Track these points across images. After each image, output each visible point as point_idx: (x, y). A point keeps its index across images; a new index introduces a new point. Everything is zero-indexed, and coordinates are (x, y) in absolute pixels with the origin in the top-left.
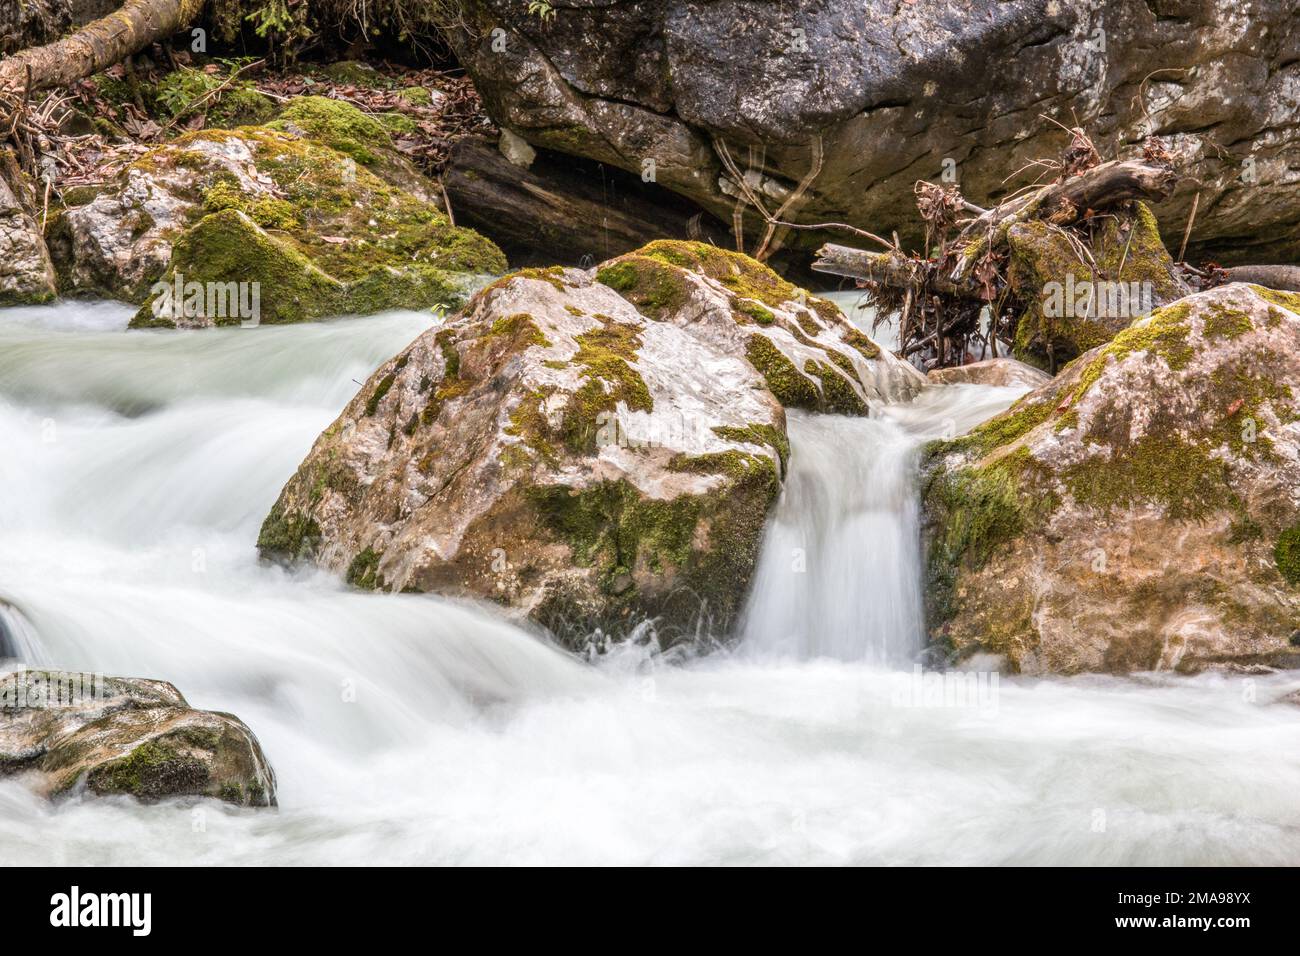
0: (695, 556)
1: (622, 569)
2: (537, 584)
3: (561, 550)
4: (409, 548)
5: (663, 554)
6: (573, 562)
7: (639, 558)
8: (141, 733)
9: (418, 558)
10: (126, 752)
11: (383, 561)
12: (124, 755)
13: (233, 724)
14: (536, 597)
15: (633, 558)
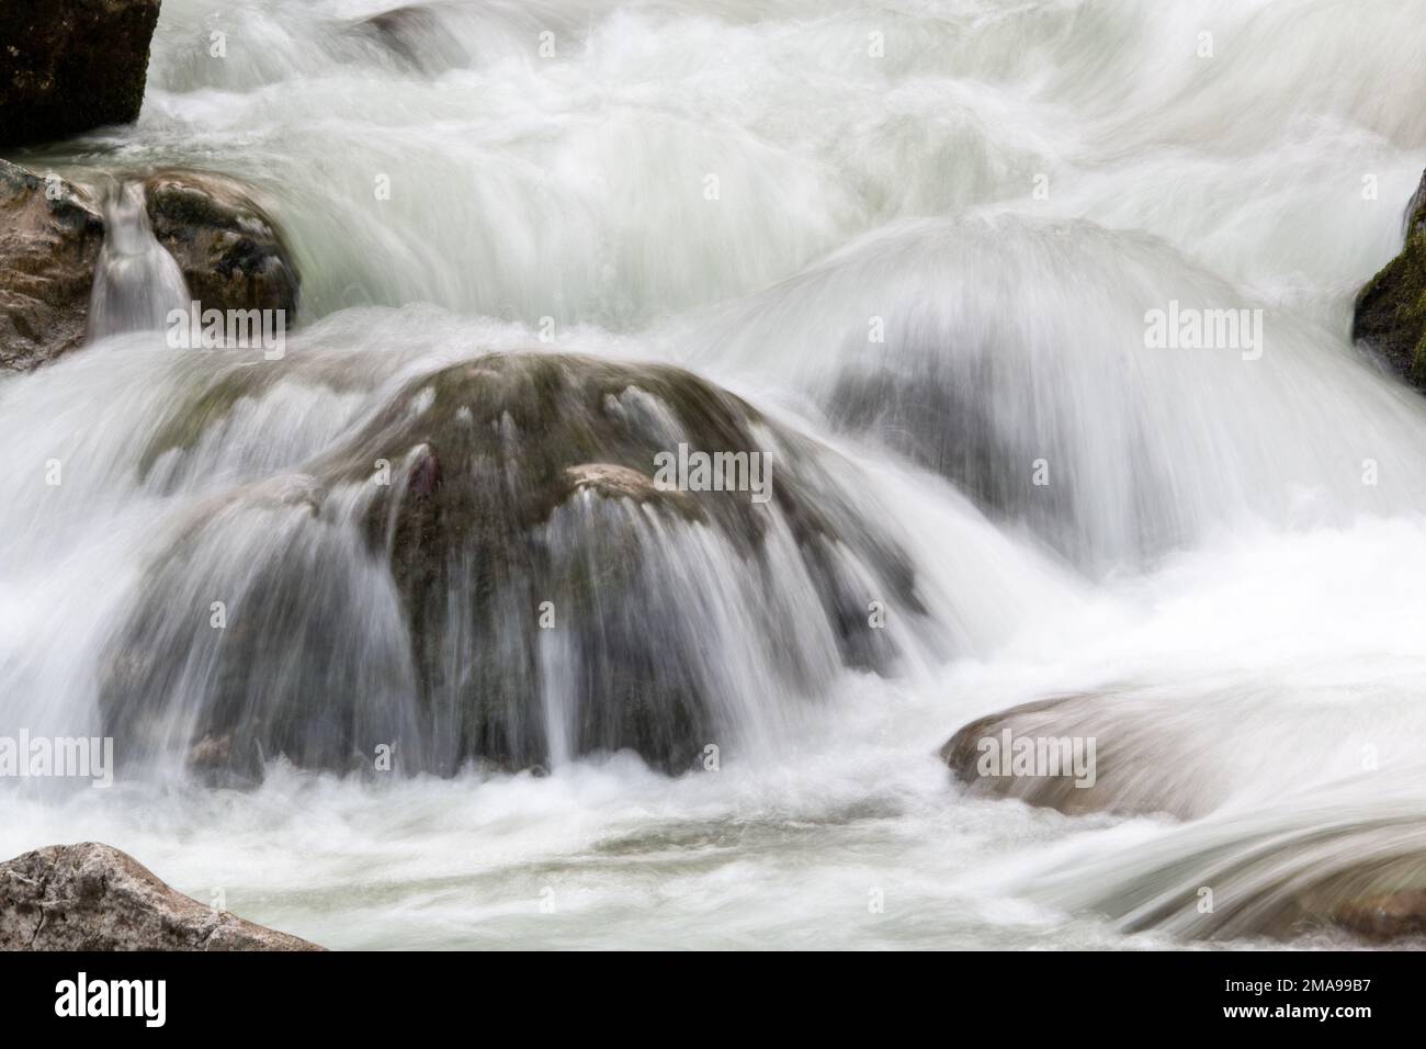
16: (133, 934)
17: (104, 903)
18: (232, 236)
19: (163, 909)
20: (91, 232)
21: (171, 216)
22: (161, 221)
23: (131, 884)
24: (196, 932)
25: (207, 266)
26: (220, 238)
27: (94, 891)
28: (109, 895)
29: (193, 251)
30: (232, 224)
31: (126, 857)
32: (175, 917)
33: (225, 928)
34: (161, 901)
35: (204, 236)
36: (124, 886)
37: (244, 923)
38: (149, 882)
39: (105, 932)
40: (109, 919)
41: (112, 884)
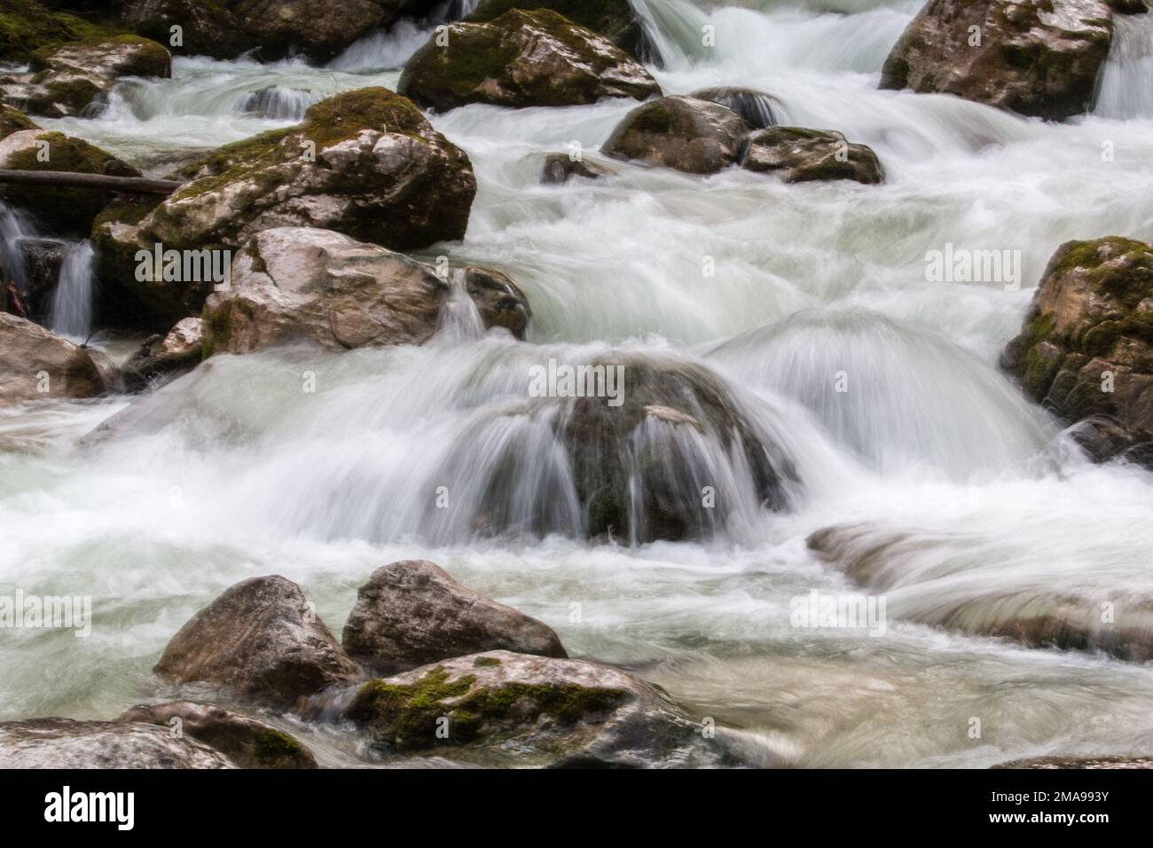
0: (1073, 75)
1: (1040, 82)
2: (1003, 89)
3: (1013, 74)
4: (947, 73)
5: (1058, 75)
6: (1019, 79)
7: (1048, 77)
8: (826, 153)
9: (951, 78)
10: (819, 162)
11: (935, 78)
12: (818, 163)
13: (866, 149)
14: (1002, 95)
15: (1045, 77)
16: (439, 601)
17: (427, 587)
18: (502, 294)
19: (453, 592)
20: (440, 289)
21: (475, 283)
22: (471, 285)
23: (440, 580)
24: (466, 602)
25: (491, 306)
26: (497, 294)
27: (424, 582)
28: (430, 583)
29: (484, 300)
30: (502, 288)
31: (438, 567)
32: (459, 595)
33: (479, 602)
34: (453, 588)
35: (490, 293)
36: (436, 580)
37: (489, 600)
38: (448, 579)
39: (427, 600)
40: (429, 594)
41: (431, 579)
